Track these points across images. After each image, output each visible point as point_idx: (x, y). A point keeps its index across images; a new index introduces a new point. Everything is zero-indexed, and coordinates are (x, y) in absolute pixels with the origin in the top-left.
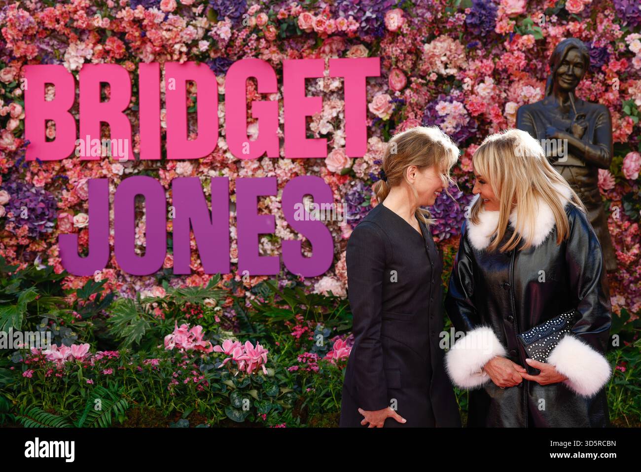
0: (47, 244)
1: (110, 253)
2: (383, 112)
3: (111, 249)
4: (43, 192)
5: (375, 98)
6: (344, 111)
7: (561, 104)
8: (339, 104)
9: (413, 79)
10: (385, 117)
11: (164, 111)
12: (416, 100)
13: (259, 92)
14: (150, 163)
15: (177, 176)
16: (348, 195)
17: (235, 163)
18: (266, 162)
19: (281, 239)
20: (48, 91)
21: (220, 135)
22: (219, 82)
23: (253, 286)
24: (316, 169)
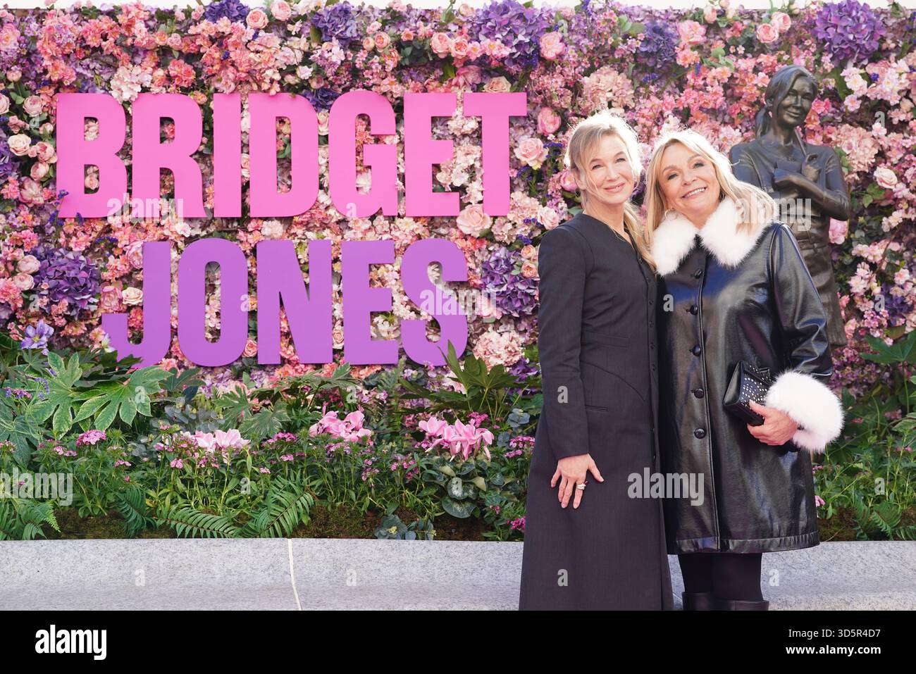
0: (87, 326)
1: (172, 337)
2: (533, 160)
3: (174, 332)
5: (520, 142)
8: (475, 150)
10: (536, 166)
11: (245, 156)
13: (372, 133)
14: (224, 222)
15: (263, 239)
16: (488, 263)
17: (338, 222)
18: (381, 222)
19: (400, 319)
20: (89, 127)
21: (321, 187)
22: (321, 120)
23: (363, 377)
24: (443, 231)
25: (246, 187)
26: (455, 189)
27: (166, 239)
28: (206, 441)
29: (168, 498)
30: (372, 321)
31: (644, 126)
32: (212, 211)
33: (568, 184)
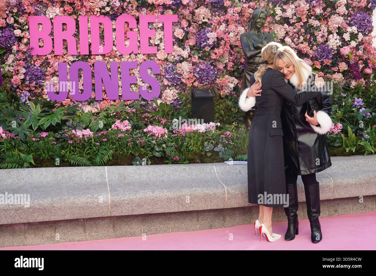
0: (42, 89)
1: (68, 92)
2: (180, 36)
4: (39, 68)
5: (176, 30)
6: (164, 35)
8: (162, 33)
9: (192, 23)
10: (181, 38)
11: (89, 35)
12: (194, 31)
13: (129, 28)
14: (84, 56)
15: (96, 61)
16: (166, 68)
17: (119, 56)
18: (133, 56)
19: (139, 85)
20: (40, 26)
21: (114, 45)
22: (113, 24)
23: (128, 104)
24: (152, 58)
25: (90, 45)
26: (155, 45)
27: (65, 62)
28: (79, 133)
29: (68, 152)
30: (131, 86)
31: (214, 26)
32: (80, 52)
33: (191, 44)
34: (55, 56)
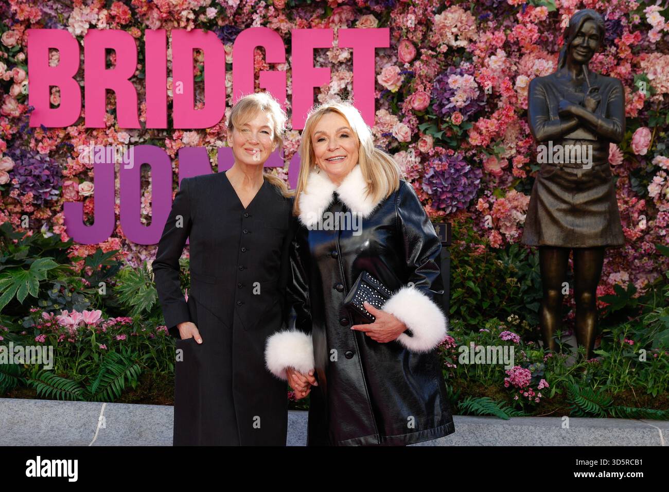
0: (52, 211)
1: (116, 221)
2: (392, 84)
3: (117, 218)
4: (48, 159)
5: (384, 69)
6: (352, 82)
7: (574, 77)
8: (348, 75)
9: (423, 51)
10: (394, 89)
11: (170, 79)
12: (425, 72)
13: (267, 62)
14: (156, 132)
15: (183, 146)
20: (52, 56)
21: (227, 105)
22: (227, 51)
25: (170, 106)
27: (111, 145)
31: (479, 57)
32: (145, 123)
33: (417, 105)
34: (87, 130)
